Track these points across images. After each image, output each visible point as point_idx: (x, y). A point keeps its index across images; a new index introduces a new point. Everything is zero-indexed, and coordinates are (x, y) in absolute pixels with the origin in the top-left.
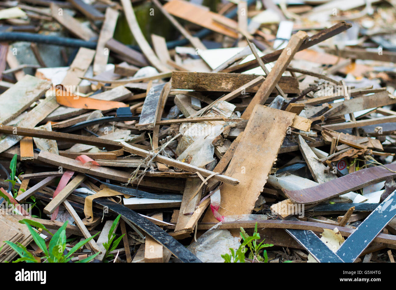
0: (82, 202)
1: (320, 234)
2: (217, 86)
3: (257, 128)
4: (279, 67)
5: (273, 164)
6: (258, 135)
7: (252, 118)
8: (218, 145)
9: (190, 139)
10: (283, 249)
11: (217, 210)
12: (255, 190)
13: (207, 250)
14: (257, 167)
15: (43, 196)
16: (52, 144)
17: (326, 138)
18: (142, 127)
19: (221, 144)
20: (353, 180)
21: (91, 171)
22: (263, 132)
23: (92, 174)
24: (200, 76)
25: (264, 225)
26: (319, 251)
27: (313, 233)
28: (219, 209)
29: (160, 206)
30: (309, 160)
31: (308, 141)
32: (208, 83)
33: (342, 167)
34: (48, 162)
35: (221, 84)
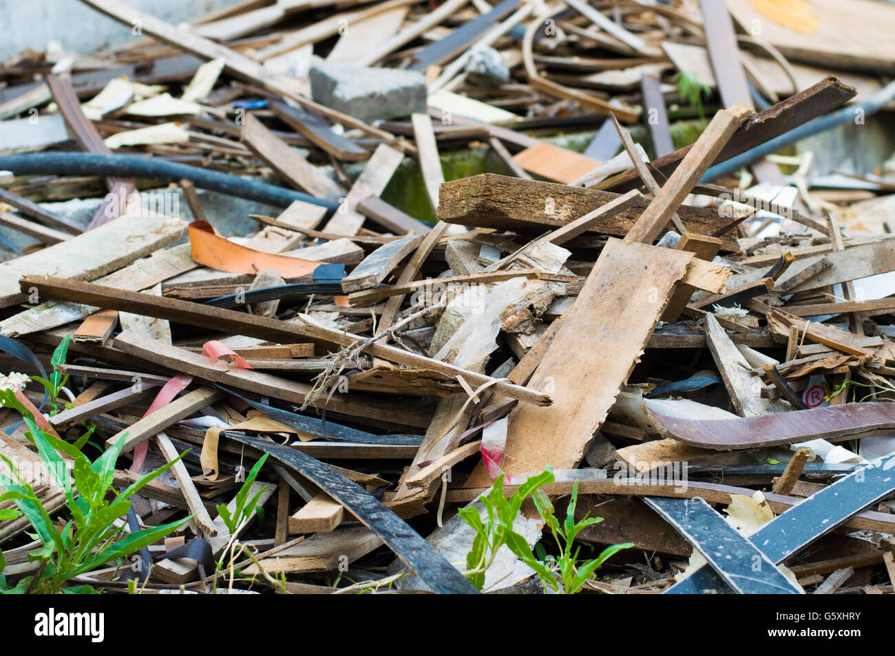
0: (198, 440)
1: (724, 510)
2: (532, 209)
3: (607, 287)
4: (682, 177)
5: (634, 362)
6: (607, 303)
7: (598, 269)
8: (520, 332)
9: (458, 319)
10: (646, 555)
11: (497, 461)
12: (588, 419)
13: (464, 546)
14: (598, 370)
15: (116, 426)
16: (159, 331)
17: (777, 328)
18: (349, 285)
19: (528, 331)
20: (832, 419)
21: (228, 375)
22: (619, 296)
23: (230, 383)
24: (492, 183)
25: (595, 488)
26: (704, 529)
27: (705, 503)
28: (501, 458)
29: (373, 453)
30: (726, 368)
31: (731, 332)
32: (511, 200)
33: (817, 401)
34: (135, 354)
35: (543, 206)
